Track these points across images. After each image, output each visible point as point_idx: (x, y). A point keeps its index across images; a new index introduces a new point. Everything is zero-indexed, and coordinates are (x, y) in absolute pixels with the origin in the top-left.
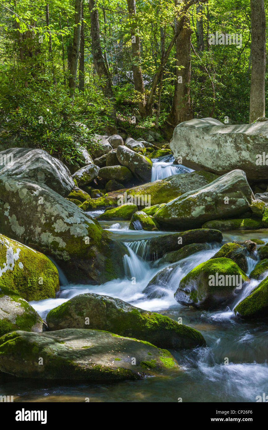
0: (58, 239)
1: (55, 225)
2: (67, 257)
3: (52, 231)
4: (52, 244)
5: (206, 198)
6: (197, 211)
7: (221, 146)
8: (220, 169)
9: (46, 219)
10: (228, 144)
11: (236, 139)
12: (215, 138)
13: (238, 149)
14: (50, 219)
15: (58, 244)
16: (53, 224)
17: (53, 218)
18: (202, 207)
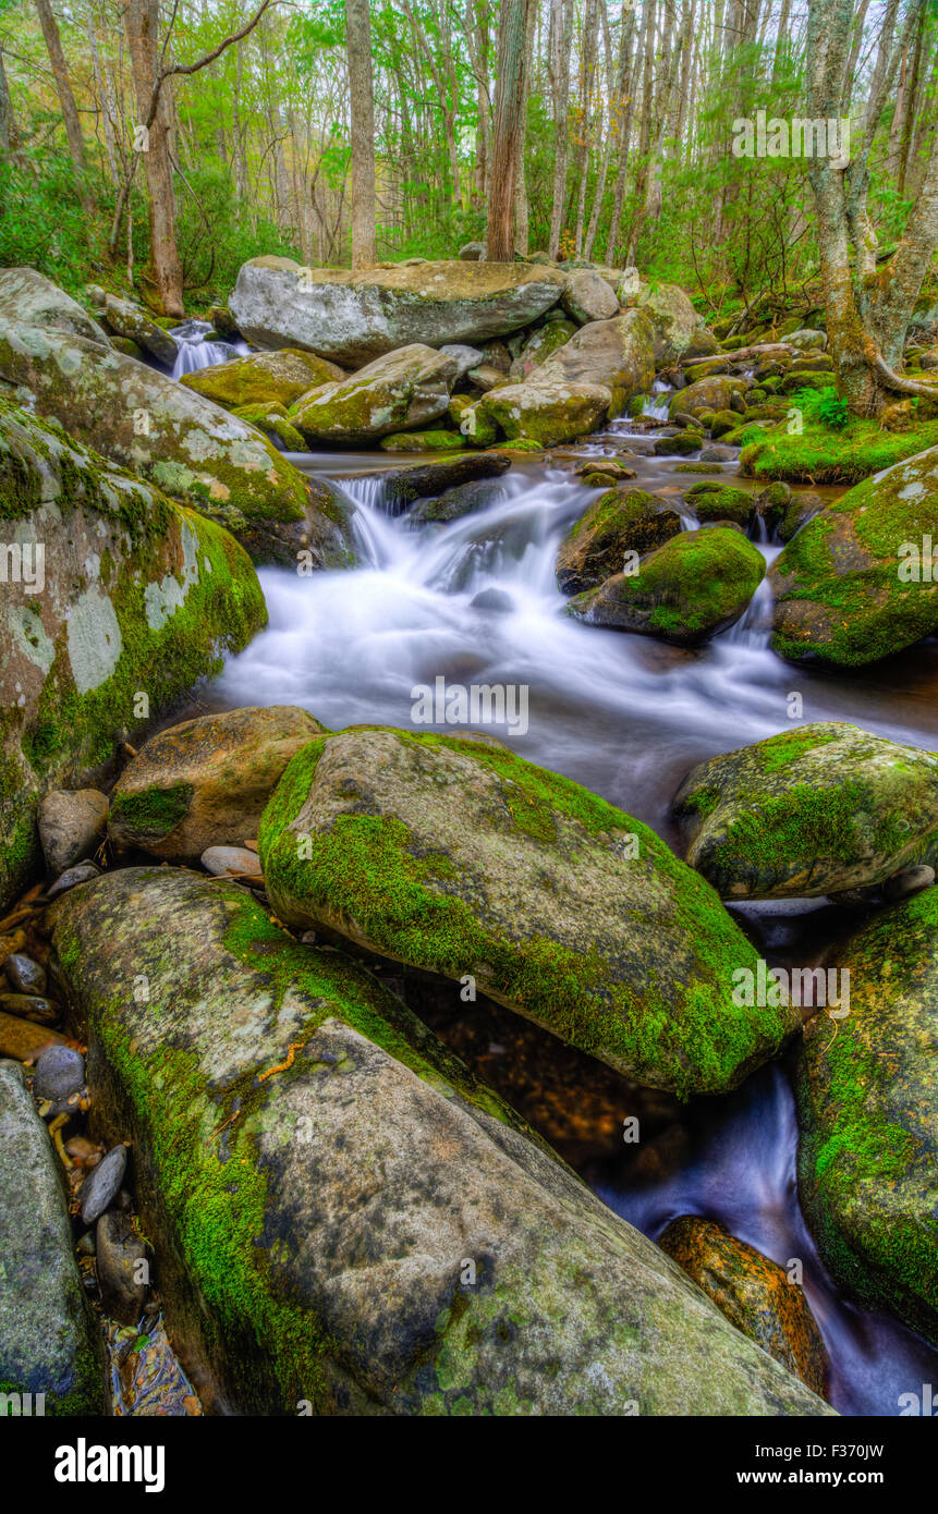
0: (207, 480)
1: (186, 444)
2: (238, 520)
3: (182, 457)
4: (191, 489)
5: (394, 392)
6: (379, 417)
7: (333, 306)
8: (327, 347)
9: (158, 427)
10: (349, 302)
11: (363, 295)
12: (320, 291)
13: (367, 311)
14: (169, 427)
15: (207, 489)
16: (180, 439)
17: (177, 427)
18: (388, 410)
